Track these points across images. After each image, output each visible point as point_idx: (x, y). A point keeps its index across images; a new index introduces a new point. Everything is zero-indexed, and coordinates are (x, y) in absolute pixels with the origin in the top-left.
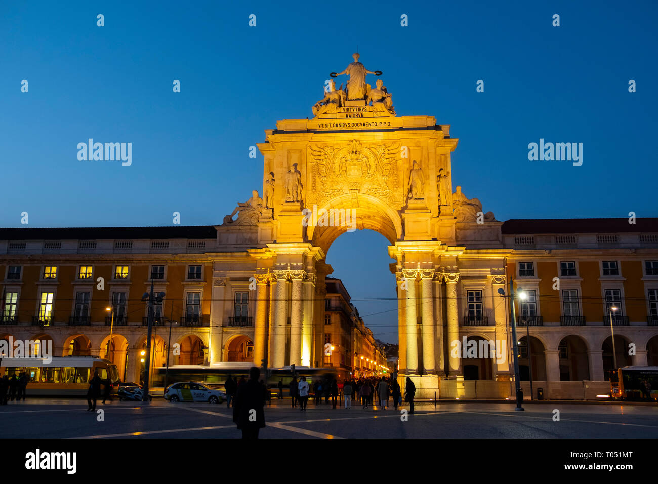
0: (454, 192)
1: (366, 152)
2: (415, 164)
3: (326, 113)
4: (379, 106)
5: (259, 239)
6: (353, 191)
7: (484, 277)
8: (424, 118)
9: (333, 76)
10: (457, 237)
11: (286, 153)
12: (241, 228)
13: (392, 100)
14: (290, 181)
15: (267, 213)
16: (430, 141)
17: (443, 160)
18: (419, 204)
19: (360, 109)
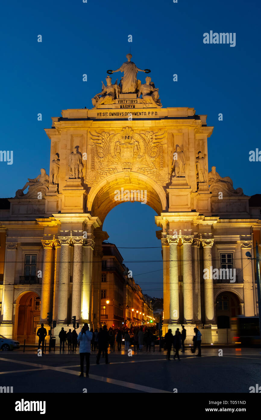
0: (210, 171)
1: (137, 137)
2: (178, 148)
3: (103, 104)
4: (148, 99)
5: (46, 210)
6: (126, 170)
7: (235, 242)
8: (185, 109)
9: (109, 72)
10: (212, 209)
11: (70, 137)
12: (31, 200)
13: (159, 94)
14: (73, 161)
15: (54, 188)
16: (190, 128)
17: (201, 144)
18: (181, 181)
19: (132, 101)
